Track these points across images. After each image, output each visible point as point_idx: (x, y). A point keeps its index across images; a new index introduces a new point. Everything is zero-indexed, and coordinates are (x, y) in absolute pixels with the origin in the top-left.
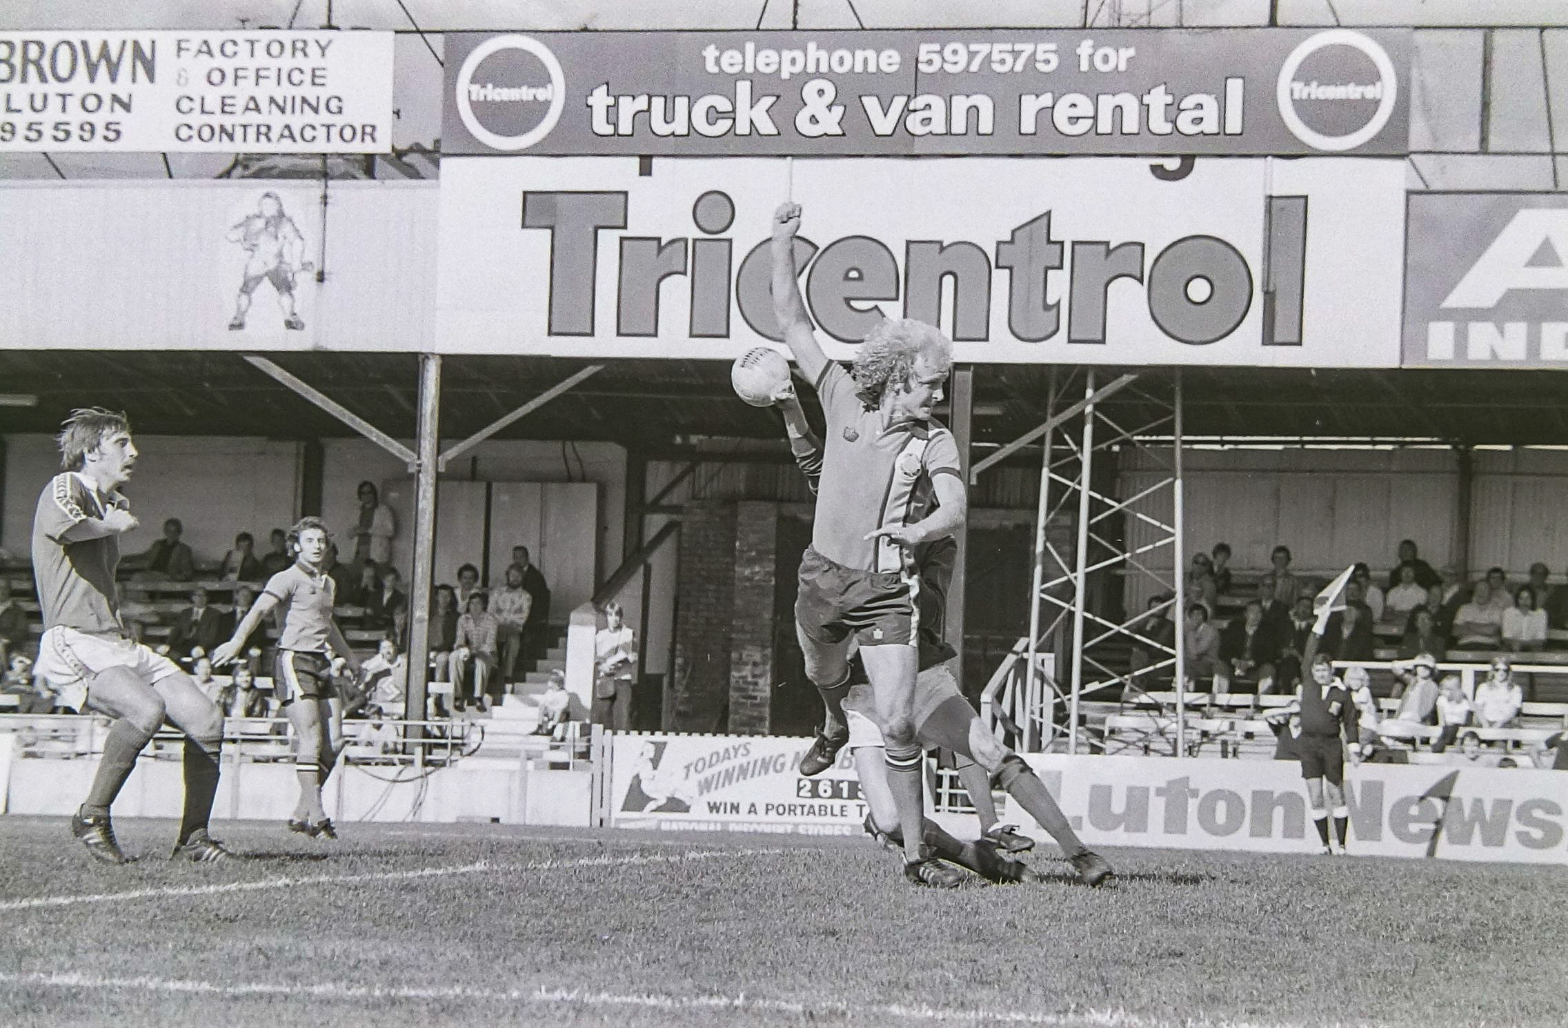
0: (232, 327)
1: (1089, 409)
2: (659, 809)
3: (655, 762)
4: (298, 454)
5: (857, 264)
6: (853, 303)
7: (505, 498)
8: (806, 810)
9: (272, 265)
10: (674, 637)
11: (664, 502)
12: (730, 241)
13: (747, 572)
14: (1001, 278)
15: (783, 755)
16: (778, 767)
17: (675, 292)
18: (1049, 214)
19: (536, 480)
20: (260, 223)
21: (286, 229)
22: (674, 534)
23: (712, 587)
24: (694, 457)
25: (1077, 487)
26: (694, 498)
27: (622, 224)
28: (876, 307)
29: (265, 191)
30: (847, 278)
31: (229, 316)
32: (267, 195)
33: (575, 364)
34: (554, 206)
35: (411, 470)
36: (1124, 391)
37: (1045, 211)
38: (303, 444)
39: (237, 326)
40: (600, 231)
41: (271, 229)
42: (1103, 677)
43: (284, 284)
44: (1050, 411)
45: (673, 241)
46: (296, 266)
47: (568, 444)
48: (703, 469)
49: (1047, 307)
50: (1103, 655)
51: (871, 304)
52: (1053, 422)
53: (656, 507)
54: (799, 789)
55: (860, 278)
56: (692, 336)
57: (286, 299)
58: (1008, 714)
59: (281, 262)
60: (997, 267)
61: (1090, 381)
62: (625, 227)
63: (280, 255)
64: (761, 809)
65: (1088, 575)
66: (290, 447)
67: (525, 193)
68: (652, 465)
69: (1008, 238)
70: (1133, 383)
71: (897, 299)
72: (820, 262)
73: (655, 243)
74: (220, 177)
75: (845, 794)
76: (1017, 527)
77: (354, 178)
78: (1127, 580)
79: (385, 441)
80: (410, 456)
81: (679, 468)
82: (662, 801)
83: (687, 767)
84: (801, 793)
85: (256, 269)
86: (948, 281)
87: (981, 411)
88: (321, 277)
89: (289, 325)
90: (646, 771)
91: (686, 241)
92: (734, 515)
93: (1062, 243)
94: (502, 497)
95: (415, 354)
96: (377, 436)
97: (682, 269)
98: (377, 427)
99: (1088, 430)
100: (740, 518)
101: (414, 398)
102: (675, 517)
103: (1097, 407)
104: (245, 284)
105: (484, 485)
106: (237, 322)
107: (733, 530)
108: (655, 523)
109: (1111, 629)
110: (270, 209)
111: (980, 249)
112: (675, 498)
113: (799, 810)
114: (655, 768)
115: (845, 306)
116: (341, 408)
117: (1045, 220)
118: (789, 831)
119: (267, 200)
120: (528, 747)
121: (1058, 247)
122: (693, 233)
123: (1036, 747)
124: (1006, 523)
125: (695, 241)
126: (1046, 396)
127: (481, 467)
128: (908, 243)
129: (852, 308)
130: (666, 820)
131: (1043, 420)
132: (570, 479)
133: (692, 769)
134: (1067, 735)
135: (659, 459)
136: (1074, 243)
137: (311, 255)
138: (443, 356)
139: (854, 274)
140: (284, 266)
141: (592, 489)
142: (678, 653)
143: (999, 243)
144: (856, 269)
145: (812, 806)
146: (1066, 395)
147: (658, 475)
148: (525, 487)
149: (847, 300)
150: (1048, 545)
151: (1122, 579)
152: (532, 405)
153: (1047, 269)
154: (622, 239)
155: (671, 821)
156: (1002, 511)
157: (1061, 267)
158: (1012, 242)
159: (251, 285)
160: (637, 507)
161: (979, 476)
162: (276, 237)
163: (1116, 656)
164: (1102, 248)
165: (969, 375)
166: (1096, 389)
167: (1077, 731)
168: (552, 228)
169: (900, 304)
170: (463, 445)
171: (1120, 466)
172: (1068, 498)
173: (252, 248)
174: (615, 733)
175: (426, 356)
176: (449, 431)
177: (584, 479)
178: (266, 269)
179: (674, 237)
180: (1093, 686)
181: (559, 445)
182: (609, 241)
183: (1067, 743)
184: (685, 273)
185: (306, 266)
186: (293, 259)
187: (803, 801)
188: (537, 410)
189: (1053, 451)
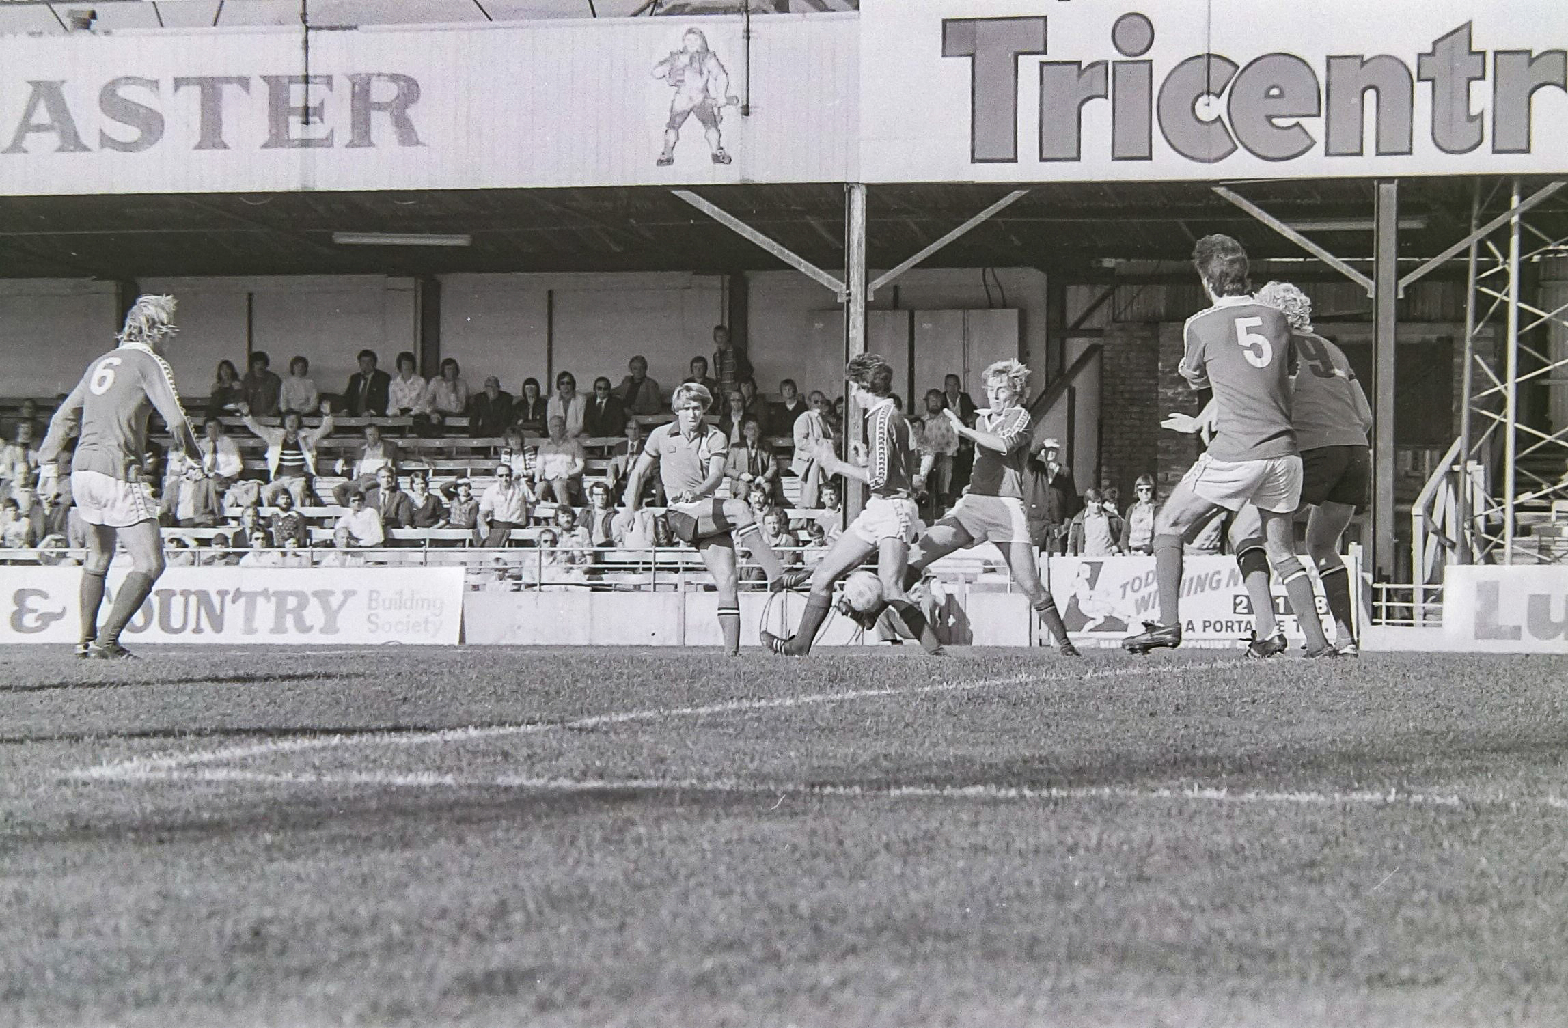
0: (660, 162)
1: (1515, 219)
2: (1096, 629)
3: (1092, 581)
4: (722, 288)
5: (1274, 82)
6: (1275, 121)
7: (927, 326)
8: (1243, 626)
9: (698, 99)
10: (1100, 459)
11: (1085, 326)
12: (1150, 62)
13: (1170, 393)
14: (1423, 91)
15: (1218, 572)
16: (1214, 585)
17: (1097, 115)
18: (1469, 24)
19: (959, 309)
20: (684, 59)
21: (711, 63)
22: (1097, 356)
23: (1136, 409)
24: (1114, 279)
25: (1505, 298)
26: (1114, 321)
27: (1041, 49)
28: (1298, 124)
29: (687, 27)
30: (1268, 96)
31: (658, 151)
32: (690, 31)
33: (996, 191)
34: (974, 33)
35: (842, 299)
36: (1549, 201)
37: (1465, 21)
38: (727, 277)
39: (666, 161)
40: (1020, 58)
41: (696, 65)
42: (1536, 487)
43: (711, 119)
44: (1474, 222)
45: (1092, 65)
46: (722, 101)
47: (988, 270)
48: (1124, 292)
49: (1471, 119)
50: (1533, 465)
51: (1293, 121)
52: (1477, 234)
53: (1077, 331)
54: (1236, 605)
55: (1281, 95)
56: (1114, 159)
57: (713, 134)
58: (1439, 526)
59: (706, 97)
60: (1419, 80)
61: (1515, 190)
62: (1045, 52)
63: (706, 89)
64: (1198, 626)
65: (1519, 386)
66: (715, 281)
67: (945, 22)
68: (1072, 291)
69: (1429, 49)
70: (1560, 192)
71: (1319, 115)
72: (1239, 82)
73: (1076, 67)
74: (635, 15)
75: (1282, 610)
76: (1440, 339)
77: (765, 12)
78: (1552, 390)
79: (814, 272)
80: (836, 286)
81: (1099, 291)
82: (1100, 620)
83: (1124, 587)
84: (1239, 609)
85: (682, 104)
86: (1370, 95)
87: (1406, 225)
88: (746, 111)
89: (717, 159)
90: (1083, 591)
91: (1106, 63)
92: (1156, 337)
93: (1483, 53)
94: (925, 325)
95: (841, 185)
96: (806, 267)
97: (1103, 93)
98: (806, 259)
99: (1515, 241)
100: (1162, 340)
101: (840, 230)
102: (1096, 340)
103: (1523, 216)
104: (672, 119)
105: (907, 313)
106: (665, 157)
107: (1155, 351)
108: (1077, 347)
109: (1543, 439)
110: (694, 44)
111: (1402, 62)
112: (1095, 322)
113: (1236, 626)
114: (1092, 588)
115: (1266, 123)
116: (768, 240)
117: (1465, 31)
118: (1227, 647)
119: (691, 36)
120: (964, 570)
121: (1480, 57)
122: (1113, 55)
123: (1469, 560)
124: (1428, 337)
125: (1114, 63)
126: (1470, 208)
127: (903, 295)
128: (1329, 58)
129: (1273, 125)
130: (1105, 639)
131: (1467, 233)
132: (991, 306)
133: (1129, 587)
134: (1501, 546)
135: (1079, 283)
136: (1496, 53)
137: (737, 90)
138: (868, 186)
139: (1275, 92)
140: (709, 101)
141: (1013, 314)
142: (1103, 475)
143: (1420, 55)
144: (1274, 87)
145: (1249, 622)
146: (1490, 206)
147: (1078, 299)
148: (947, 315)
149: (1269, 118)
150: (1477, 357)
151: (1546, 389)
152: (957, 233)
153: (1470, 80)
154: (1042, 64)
155: (1109, 639)
156: (1424, 325)
157: (1483, 78)
158: (1433, 54)
159: (678, 120)
160: (1059, 332)
161: (1406, 289)
162: (701, 73)
163: (1545, 467)
164: (1525, 57)
165: (1393, 187)
166: (1522, 199)
167: (1513, 543)
168: (973, 56)
169: (1321, 121)
170: (891, 274)
171: (1542, 276)
172: (1496, 308)
173: (678, 84)
174: (1051, 555)
175: (851, 187)
176: (877, 261)
177: (1005, 306)
178: (691, 106)
179: (1095, 60)
180: (1527, 497)
181: (981, 270)
182: (1029, 66)
183: (1503, 554)
184: (1106, 97)
185: (731, 100)
186: (718, 95)
187: (1240, 617)
188: (963, 236)
189: (1479, 263)
